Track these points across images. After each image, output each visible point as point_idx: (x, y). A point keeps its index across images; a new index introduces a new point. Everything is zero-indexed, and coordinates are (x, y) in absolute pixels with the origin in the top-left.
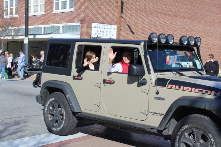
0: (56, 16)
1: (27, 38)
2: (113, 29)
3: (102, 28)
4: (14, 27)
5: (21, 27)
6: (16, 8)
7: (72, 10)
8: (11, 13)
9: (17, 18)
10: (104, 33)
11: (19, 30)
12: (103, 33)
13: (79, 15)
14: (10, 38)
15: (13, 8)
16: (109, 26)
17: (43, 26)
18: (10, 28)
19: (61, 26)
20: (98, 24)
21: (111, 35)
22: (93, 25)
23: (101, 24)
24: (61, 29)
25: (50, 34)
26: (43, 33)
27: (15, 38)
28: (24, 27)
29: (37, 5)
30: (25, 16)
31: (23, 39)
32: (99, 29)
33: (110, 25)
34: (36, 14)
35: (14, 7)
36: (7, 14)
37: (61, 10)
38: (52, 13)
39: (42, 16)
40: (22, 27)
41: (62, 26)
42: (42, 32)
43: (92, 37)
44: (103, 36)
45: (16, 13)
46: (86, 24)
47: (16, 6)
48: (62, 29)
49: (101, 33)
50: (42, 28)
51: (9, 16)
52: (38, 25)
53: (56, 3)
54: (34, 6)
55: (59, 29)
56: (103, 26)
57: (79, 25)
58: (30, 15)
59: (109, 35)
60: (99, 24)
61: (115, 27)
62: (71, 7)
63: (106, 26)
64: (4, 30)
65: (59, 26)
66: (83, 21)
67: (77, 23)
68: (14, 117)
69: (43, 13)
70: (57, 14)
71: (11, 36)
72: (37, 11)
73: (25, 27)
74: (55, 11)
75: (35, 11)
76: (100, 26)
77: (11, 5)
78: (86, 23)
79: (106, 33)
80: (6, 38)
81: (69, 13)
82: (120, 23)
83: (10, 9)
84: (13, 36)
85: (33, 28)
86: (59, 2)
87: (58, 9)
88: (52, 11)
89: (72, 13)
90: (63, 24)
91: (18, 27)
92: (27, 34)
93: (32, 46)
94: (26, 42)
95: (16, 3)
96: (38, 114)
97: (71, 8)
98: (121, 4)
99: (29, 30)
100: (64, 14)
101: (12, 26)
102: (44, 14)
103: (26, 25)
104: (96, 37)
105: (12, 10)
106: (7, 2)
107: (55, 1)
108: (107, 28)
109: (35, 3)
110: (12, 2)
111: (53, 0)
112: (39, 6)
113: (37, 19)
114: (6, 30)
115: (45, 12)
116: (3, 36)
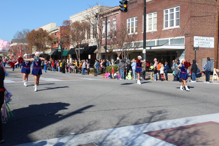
0: (166, 32)
1: (145, 49)
2: (211, 40)
3: (202, 40)
5: (140, 41)
7: (178, 27)
8: (132, 32)
9: (138, 34)
10: (204, 44)
11: (139, 43)
13: (184, 31)
14: (133, 49)
16: (208, 38)
17: (156, 40)
18: (132, 42)
19: (169, 40)
21: (210, 45)
22: (195, 37)
24: (169, 42)
25: (162, 45)
26: (156, 45)
27: (136, 49)
28: (143, 41)
29: (151, 25)
30: (143, 33)
31: (142, 50)
32: (200, 41)
34: (150, 31)
35: (134, 27)
36: (129, 33)
37: (169, 27)
38: (163, 30)
39: (154, 32)
41: (171, 40)
43: (195, 47)
44: (203, 46)
47: (136, 26)
48: (171, 42)
49: (202, 44)
50: (155, 41)
52: (152, 39)
54: (149, 25)
56: (203, 38)
57: (184, 38)
58: (147, 31)
59: (208, 45)
60: (200, 37)
61: (213, 39)
62: (177, 25)
63: (205, 38)
64: (128, 44)
65: (168, 40)
66: (186, 35)
67: (182, 37)
68: (146, 107)
69: (156, 30)
70: (166, 31)
71: (133, 48)
72: (151, 29)
74: (165, 28)
75: (149, 30)
76: (201, 39)
77: (132, 26)
78: (189, 36)
79: (205, 44)
80: (130, 49)
82: (218, 36)
83: (132, 28)
84: (135, 48)
85: (149, 42)
87: (168, 27)
88: (163, 28)
89: (178, 29)
90: (171, 38)
91: (138, 41)
92: (144, 47)
93: (147, 55)
94: (144, 52)
95: (135, 24)
98: (218, 21)
99: (146, 43)
100: (172, 30)
101: (134, 40)
102: (157, 31)
103: (144, 40)
104: (198, 47)
105: (132, 29)
106: (129, 24)
107: (164, 21)
108: (207, 40)
109: (150, 23)
110: (133, 23)
111: (163, 20)
112: (153, 25)
113: (151, 35)
114: (130, 44)
115: (157, 29)
116: (128, 48)
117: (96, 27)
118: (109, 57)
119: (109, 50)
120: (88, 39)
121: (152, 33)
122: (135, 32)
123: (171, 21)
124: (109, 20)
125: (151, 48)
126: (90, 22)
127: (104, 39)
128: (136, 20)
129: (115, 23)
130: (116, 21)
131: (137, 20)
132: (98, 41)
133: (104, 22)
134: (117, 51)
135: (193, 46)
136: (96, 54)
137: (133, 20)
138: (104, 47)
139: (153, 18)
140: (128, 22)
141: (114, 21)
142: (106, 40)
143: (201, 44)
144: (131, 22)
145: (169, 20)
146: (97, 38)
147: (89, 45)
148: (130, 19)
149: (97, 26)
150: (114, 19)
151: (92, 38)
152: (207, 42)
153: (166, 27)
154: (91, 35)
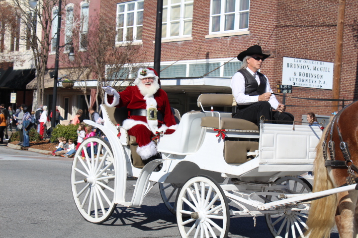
0: (214, 44)
2: (325, 70)
3: (304, 67)
4: (134, 64)
5: (146, 64)
6: (138, 27)
7: (245, 31)
8: (129, 38)
9: (139, 46)
10: (308, 78)
12: (305, 78)
13: (258, 42)
14: (126, 84)
15: (133, 28)
16: (318, 64)
17: (188, 63)
18: (126, 66)
19: (222, 64)
20: (296, 59)
21: (322, 81)
22: (286, 60)
23: (303, 60)
24: (222, 69)
25: (202, 77)
26: (188, 76)
28: (152, 64)
29: (178, 23)
30: (154, 42)
32: (298, 71)
33: (319, 62)
34: (175, 38)
35: (135, 26)
36: (121, 39)
37: (222, 32)
38: (207, 37)
39: (186, 43)
40: (148, 63)
41: (225, 64)
42: (185, 74)
43: (283, 86)
44: (305, 83)
45: (138, 38)
46: (273, 59)
47: (138, 24)
48: (225, 69)
49: (302, 78)
50: (185, 66)
51: (124, 43)
52: (178, 60)
53: (214, 17)
54: (172, 23)
55: (219, 68)
56: (306, 64)
58: (163, 40)
59: (317, 82)
60: (298, 59)
61: (330, 66)
63: (311, 64)
64: (115, 69)
65: (219, 64)
69: (189, 37)
70: (215, 40)
71: (127, 80)
72: (177, 34)
73: (154, 64)
74: (211, 34)
75: (172, 35)
76: (300, 64)
77: (130, 23)
78: (272, 57)
79: (311, 79)
80: (118, 84)
81: (239, 37)
82: (340, 60)
83: (128, 29)
84: (131, 81)
85: (169, 66)
86: (219, 16)
87: (218, 30)
88: (207, 33)
89: (246, 37)
90: (227, 60)
91: (141, 64)
95: (138, 18)
96: (173, 234)
97: (242, 28)
98: (343, 21)
99: (161, 70)
100: (229, 39)
101: (130, 61)
102: (191, 38)
103: (156, 61)
104: (291, 86)
105: (130, 31)
106: (122, 16)
107: (211, 15)
108: (315, 68)
109: (174, 18)
110: (131, 16)
111: (209, 12)
112: (182, 23)
113: (177, 48)
114: (118, 69)
115: (193, 35)
116: (113, 80)
117: (35, 22)
118: (67, 100)
119: (64, 82)
120: (12, 50)
121: (179, 43)
122: (138, 39)
123: (230, 15)
124: (71, 5)
125: (178, 82)
126: (19, 5)
127: (52, 53)
128: (139, 8)
129: (86, 12)
130: (87, 7)
131: (144, 8)
132: (37, 57)
133: (56, 8)
134: (84, 85)
135: (280, 82)
136: (31, 91)
137: (131, 7)
138: (51, 74)
139: (183, 7)
140: (118, 13)
141: (83, 7)
142: (57, 55)
143: (300, 77)
144: (126, 12)
145: (222, 14)
146: (34, 51)
147: (15, 68)
148: (126, 5)
149: (38, 19)
150: (82, 4)
151: (23, 49)
152: (315, 72)
153: (213, 31)
154: (20, 41)
